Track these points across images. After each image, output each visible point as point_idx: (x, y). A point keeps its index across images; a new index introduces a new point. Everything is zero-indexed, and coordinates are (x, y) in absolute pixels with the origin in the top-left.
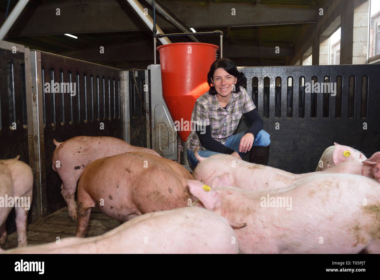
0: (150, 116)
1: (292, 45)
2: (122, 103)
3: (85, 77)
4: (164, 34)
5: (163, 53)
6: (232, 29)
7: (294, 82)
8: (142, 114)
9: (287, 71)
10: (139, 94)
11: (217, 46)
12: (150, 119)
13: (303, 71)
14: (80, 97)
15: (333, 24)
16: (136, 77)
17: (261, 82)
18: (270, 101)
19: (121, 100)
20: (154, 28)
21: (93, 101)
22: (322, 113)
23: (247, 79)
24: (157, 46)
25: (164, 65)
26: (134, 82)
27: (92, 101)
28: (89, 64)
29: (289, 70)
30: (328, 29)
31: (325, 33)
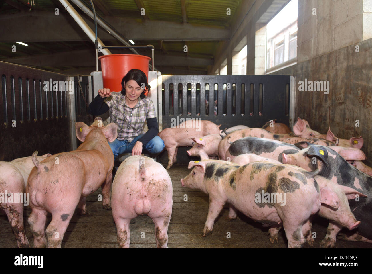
1: (212, 57)
2: (68, 104)
3: (35, 82)
4: (105, 46)
5: (103, 63)
6: (164, 42)
7: (210, 87)
8: (86, 113)
9: (205, 79)
10: (83, 96)
11: (149, 58)
13: (217, 79)
14: (30, 100)
15: (241, 42)
16: (80, 82)
17: (185, 87)
18: (192, 102)
19: (68, 102)
20: (96, 41)
21: (42, 102)
22: (231, 111)
23: (174, 85)
24: (99, 56)
25: (104, 72)
26: (79, 86)
27: (40, 102)
28: (37, 71)
29: (206, 78)
30: (238, 46)
31: (236, 49)
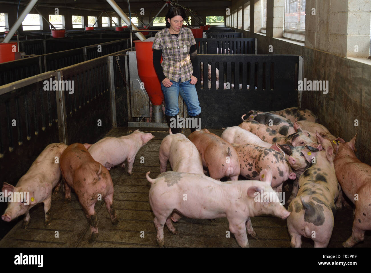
0: (130, 87)
8: (123, 86)
12: (130, 89)
16: (118, 61)
20: (130, 26)
